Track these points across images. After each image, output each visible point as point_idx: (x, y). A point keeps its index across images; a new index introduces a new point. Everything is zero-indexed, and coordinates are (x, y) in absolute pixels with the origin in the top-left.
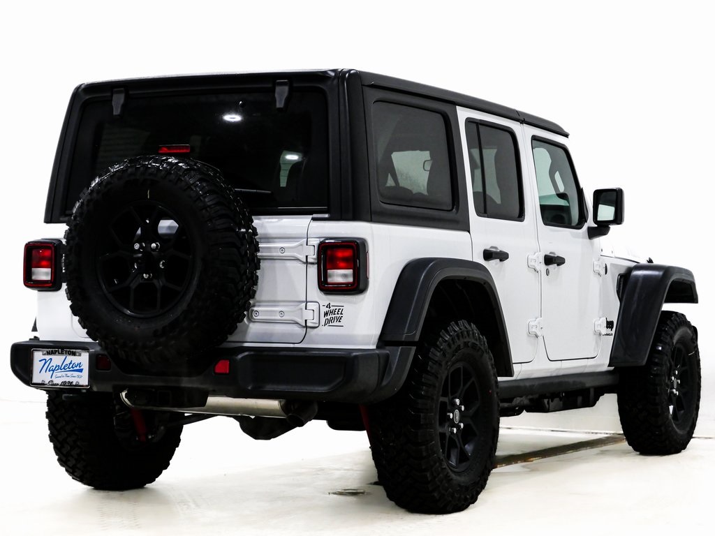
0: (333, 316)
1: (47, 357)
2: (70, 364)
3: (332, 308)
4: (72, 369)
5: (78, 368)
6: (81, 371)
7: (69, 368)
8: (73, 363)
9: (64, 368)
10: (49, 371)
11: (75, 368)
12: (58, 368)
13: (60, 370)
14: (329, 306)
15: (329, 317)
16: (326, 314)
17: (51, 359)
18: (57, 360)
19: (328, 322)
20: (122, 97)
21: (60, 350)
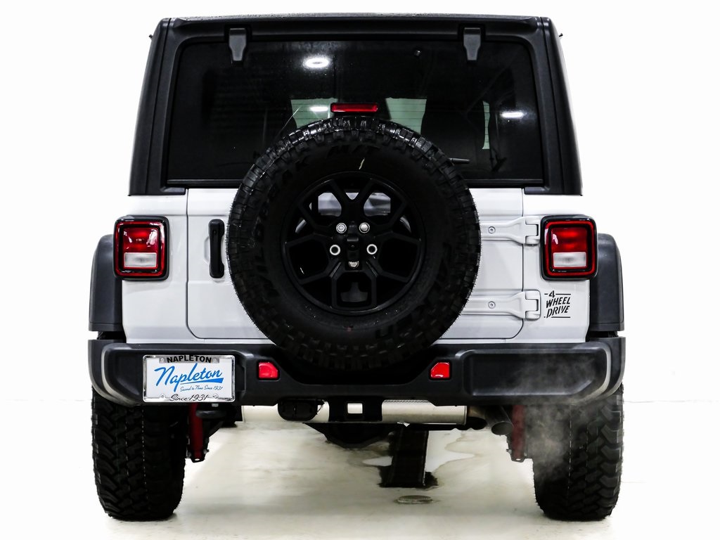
0: (558, 306)
1: (168, 365)
2: (202, 373)
3: (556, 297)
4: (205, 379)
5: (215, 377)
6: (220, 381)
7: (201, 377)
8: (207, 371)
9: (194, 378)
10: (171, 382)
11: (211, 378)
12: (185, 378)
13: (187, 381)
14: (552, 294)
15: (552, 307)
16: (549, 304)
17: (173, 368)
18: (183, 368)
19: (551, 313)
20: (243, 38)
21: (188, 356)
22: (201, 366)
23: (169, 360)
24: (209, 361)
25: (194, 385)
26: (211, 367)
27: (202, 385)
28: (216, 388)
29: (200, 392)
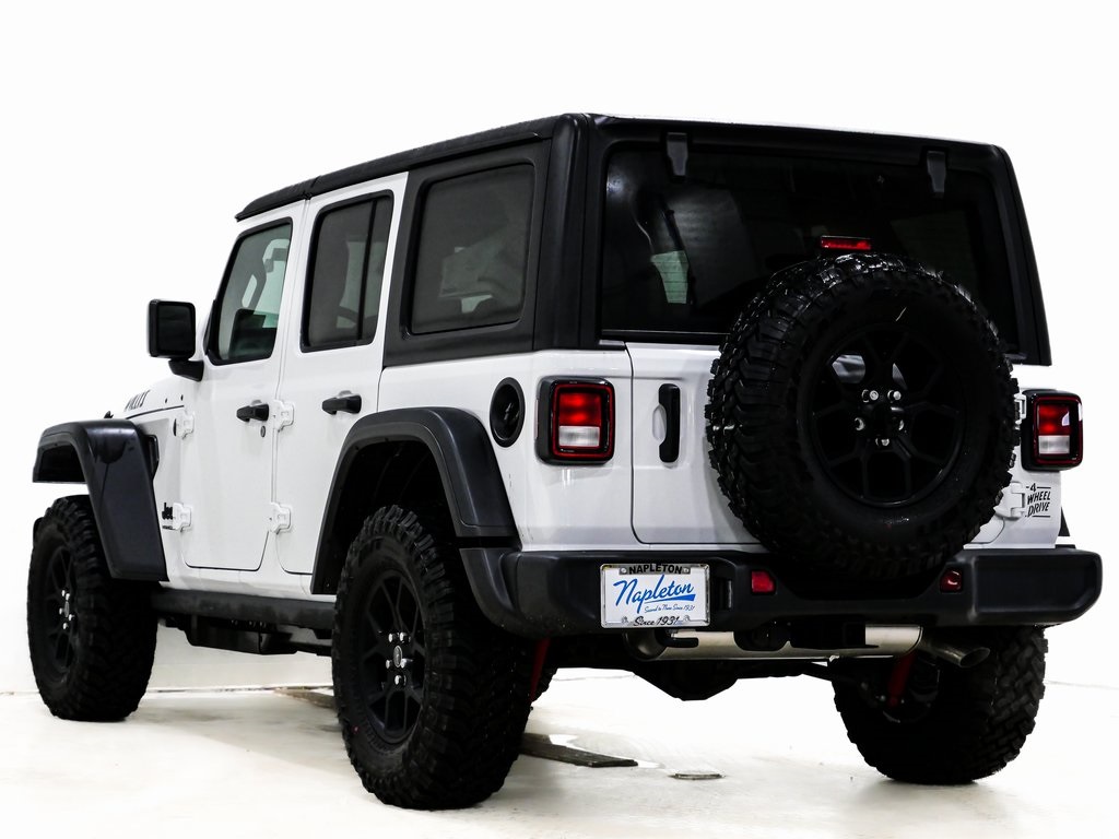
0: (1039, 502)
1: (629, 578)
2: (670, 588)
3: (1038, 491)
4: (674, 596)
5: (686, 593)
6: (691, 598)
7: (669, 594)
8: (676, 585)
9: (660, 595)
10: (634, 601)
11: (681, 594)
12: (650, 594)
13: (652, 599)
14: (1033, 488)
15: (1033, 504)
16: (1030, 499)
17: (636, 581)
18: (647, 581)
19: (1033, 510)
20: (684, 146)
21: (654, 565)
22: (669, 579)
23: (632, 571)
24: (679, 571)
25: (661, 604)
26: (680, 580)
27: (671, 604)
28: (687, 607)
29: (669, 614)
